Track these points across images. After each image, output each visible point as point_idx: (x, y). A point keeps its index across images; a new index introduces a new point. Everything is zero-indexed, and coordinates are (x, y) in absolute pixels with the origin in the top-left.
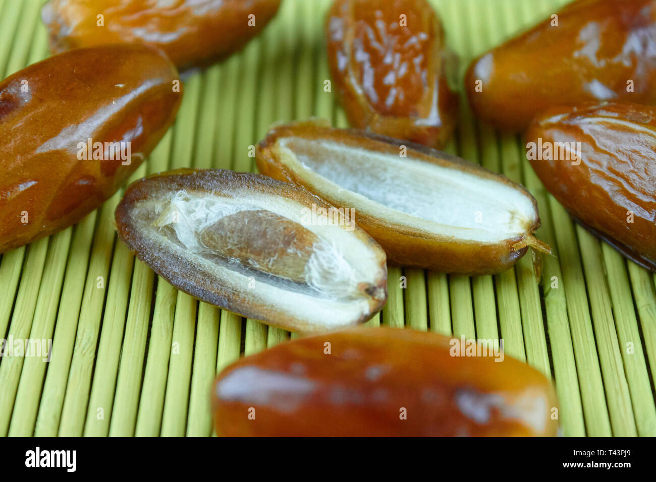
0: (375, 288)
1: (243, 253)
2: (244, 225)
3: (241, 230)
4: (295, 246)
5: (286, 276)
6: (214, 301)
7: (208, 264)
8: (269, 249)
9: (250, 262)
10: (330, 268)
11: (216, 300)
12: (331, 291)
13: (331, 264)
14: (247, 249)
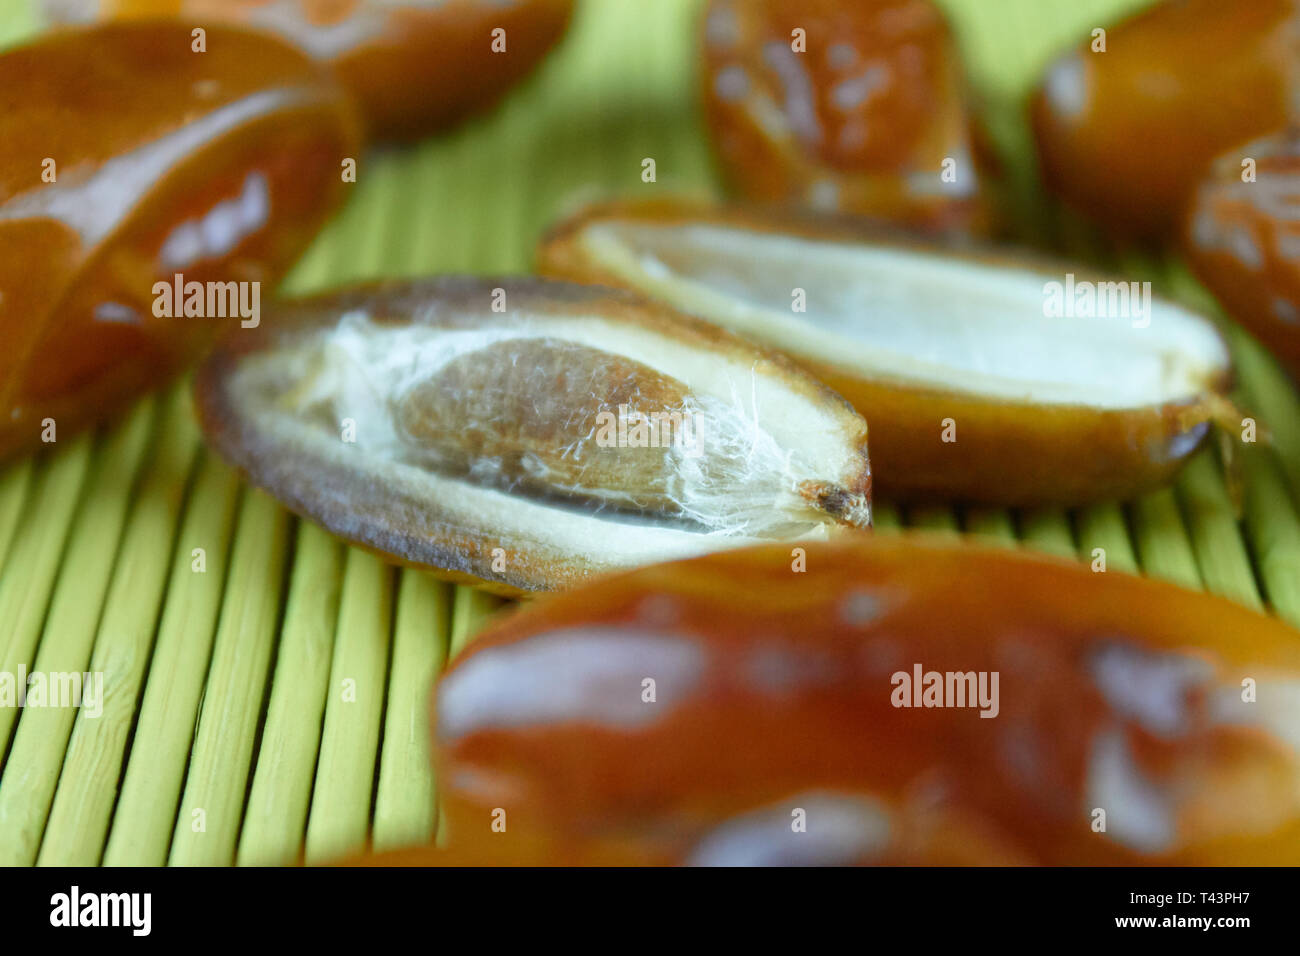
0: (843, 493)
1: (509, 440)
2: (508, 370)
3: (502, 381)
4: (637, 405)
5: (617, 489)
6: (435, 560)
7: (419, 481)
8: (572, 420)
9: (526, 463)
10: (727, 450)
11: (440, 558)
12: (731, 511)
13: (730, 439)
14: (518, 427)
